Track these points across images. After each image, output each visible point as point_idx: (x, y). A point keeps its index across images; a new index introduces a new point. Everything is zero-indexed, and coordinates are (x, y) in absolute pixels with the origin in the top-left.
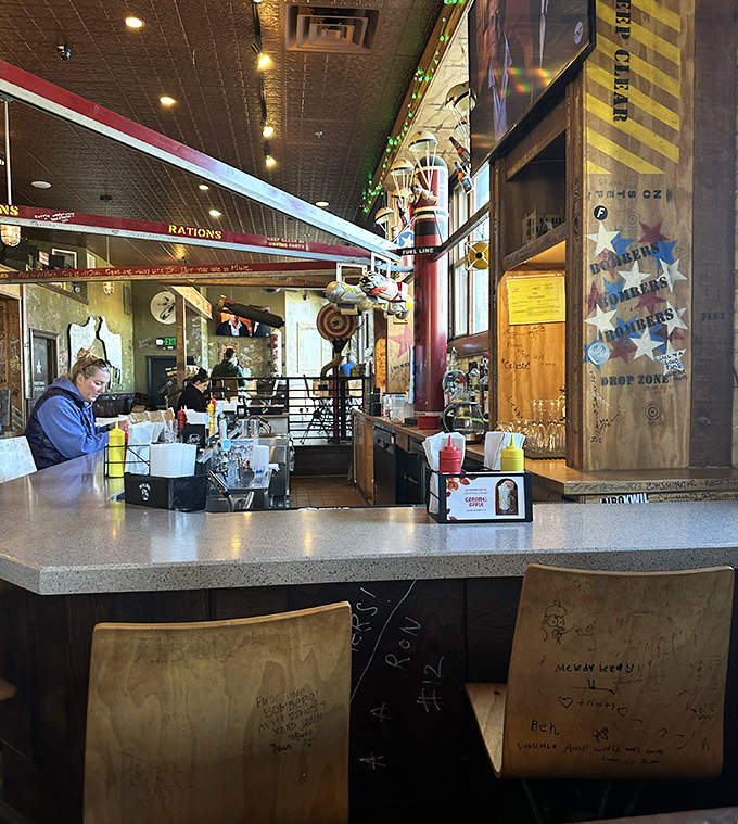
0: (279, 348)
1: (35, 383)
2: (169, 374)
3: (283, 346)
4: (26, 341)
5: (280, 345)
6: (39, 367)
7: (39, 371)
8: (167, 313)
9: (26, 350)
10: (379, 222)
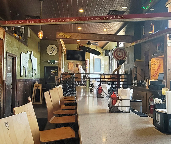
0: (88, 65)
1: (8, 74)
2: (51, 72)
3: (89, 64)
4: (5, 56)
5: (88, 64)
6: (9, 67)
7: (9, 69)
8: (52, 52)
9: (5, 60)
10: (167, 7)
